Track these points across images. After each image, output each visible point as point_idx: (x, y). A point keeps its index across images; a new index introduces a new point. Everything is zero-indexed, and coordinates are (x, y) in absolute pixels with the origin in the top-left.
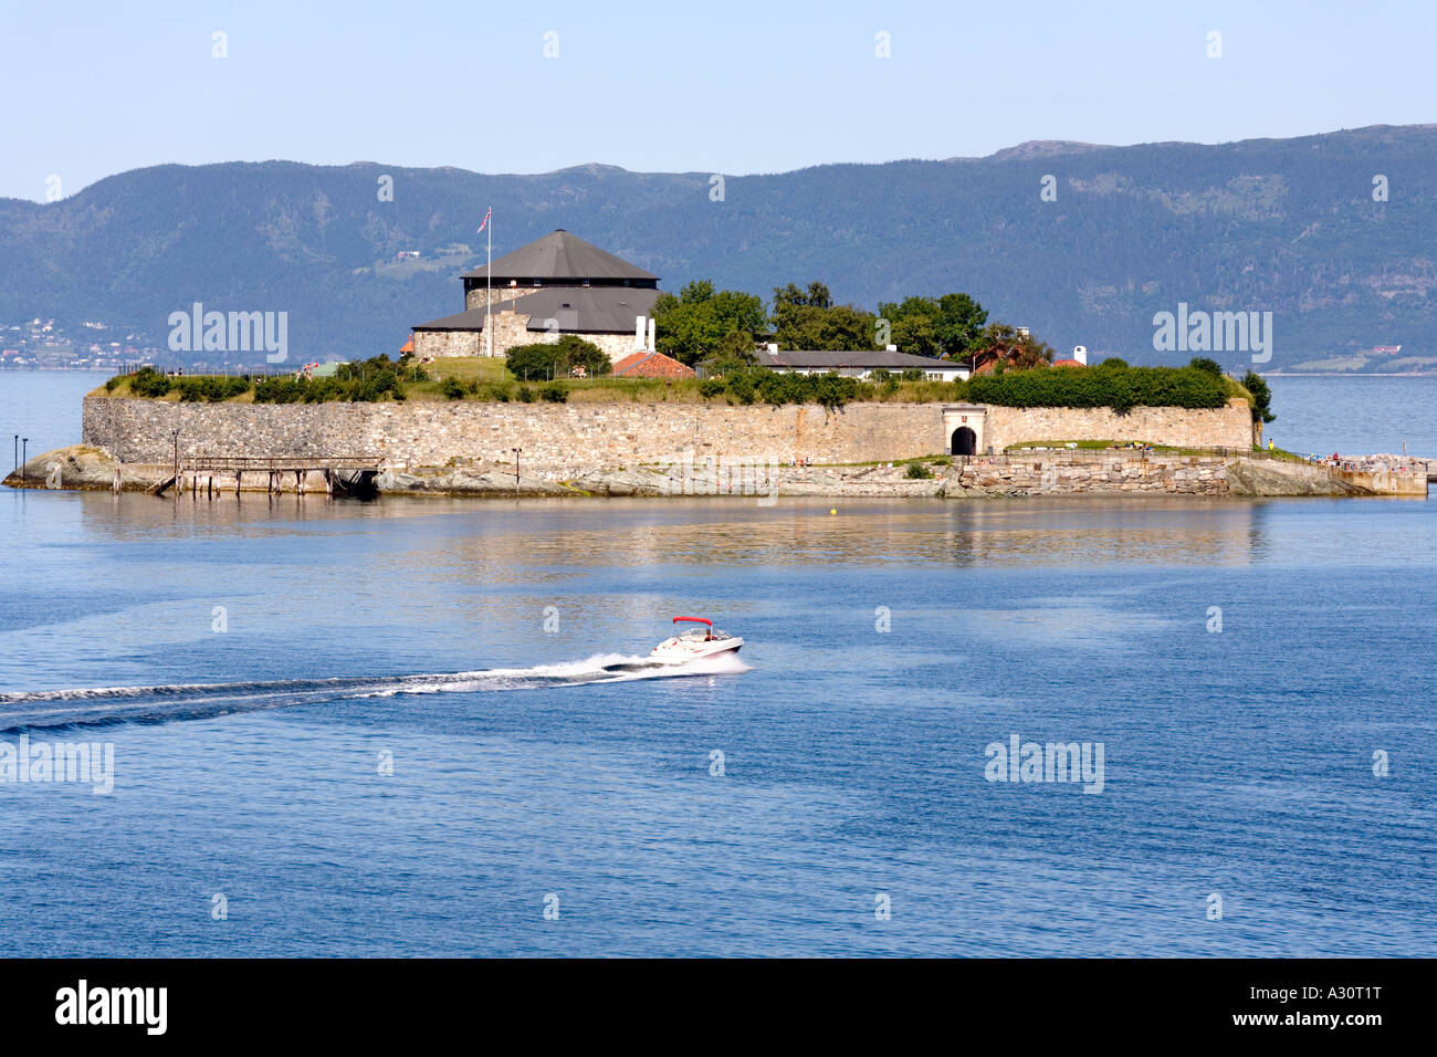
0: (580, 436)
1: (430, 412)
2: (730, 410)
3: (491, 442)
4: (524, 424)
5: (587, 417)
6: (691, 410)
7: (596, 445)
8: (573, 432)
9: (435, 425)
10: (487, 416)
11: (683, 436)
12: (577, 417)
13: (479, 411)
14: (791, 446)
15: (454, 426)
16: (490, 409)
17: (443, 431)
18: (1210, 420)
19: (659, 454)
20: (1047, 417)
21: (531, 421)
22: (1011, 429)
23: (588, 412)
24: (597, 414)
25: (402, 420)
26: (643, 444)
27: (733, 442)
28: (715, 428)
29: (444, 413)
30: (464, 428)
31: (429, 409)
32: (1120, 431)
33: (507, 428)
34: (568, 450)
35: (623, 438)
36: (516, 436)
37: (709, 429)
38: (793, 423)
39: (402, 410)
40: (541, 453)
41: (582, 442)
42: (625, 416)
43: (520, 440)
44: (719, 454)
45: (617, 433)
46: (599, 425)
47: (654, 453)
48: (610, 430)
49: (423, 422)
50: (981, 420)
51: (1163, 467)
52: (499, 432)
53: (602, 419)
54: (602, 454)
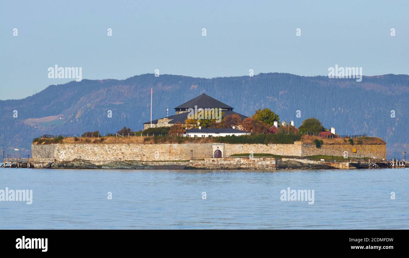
0: (109, 153)
1: (69, 146)
2: (150, 145)
3: (85, 154)
4: (94, 150)
5: (110, 147)
6: (139, 145)
7: (113, 155)
8: (107, 152)
9: (70, 150)
10: (84, 147)
11: (137, 153)
12: (108, 147)
13: (82, 146)
14: (168, 156)
15: (75, 150)
16: (85, 145)
17: (72, 151)
18: (290, 148)
19: (130, 158)
20: (242, 147)
21: (95, 148)
22: (232, 151)
23: (111, 146)
24: (113, 146)
25: (62, 148)
26: (126, 155)
27: (151, 154)
28: (146, 150)
29: (72, 146)
30: (78, 150)
31: (68, 145)
32: (264, 151)
33: (89, 150)
34: (105, 157)
35: (120, 153)
36: (91, 153)
37: (144, 151)
38: (168, 149)
39: (62, 146)
40: (98, 157)
41: (109, 154)
42: (121, 147)
43: (93, 154)
44: (147, 158)
45: (119, 152)
46: (114, 150)
47: (129, 158)
48: (117, 151)
49: (67, 149)
50: (223, 148)
51: (254, 161)
52: (87, 152)
53: (115, 148)
54: (114, 158)
